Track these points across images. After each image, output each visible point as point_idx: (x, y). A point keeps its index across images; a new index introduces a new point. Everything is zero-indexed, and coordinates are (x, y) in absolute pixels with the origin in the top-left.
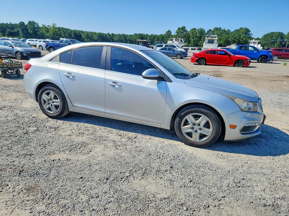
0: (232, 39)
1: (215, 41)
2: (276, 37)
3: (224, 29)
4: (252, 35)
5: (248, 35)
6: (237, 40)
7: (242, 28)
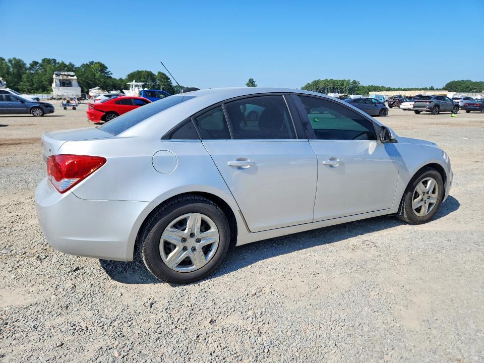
0: (82, 80)
1: (75, 83)
2: (144, 78)
3: (63, 63)
4: (111, 74)
5: (106, 73)
6: (91, 81)
7: (93, 62)
